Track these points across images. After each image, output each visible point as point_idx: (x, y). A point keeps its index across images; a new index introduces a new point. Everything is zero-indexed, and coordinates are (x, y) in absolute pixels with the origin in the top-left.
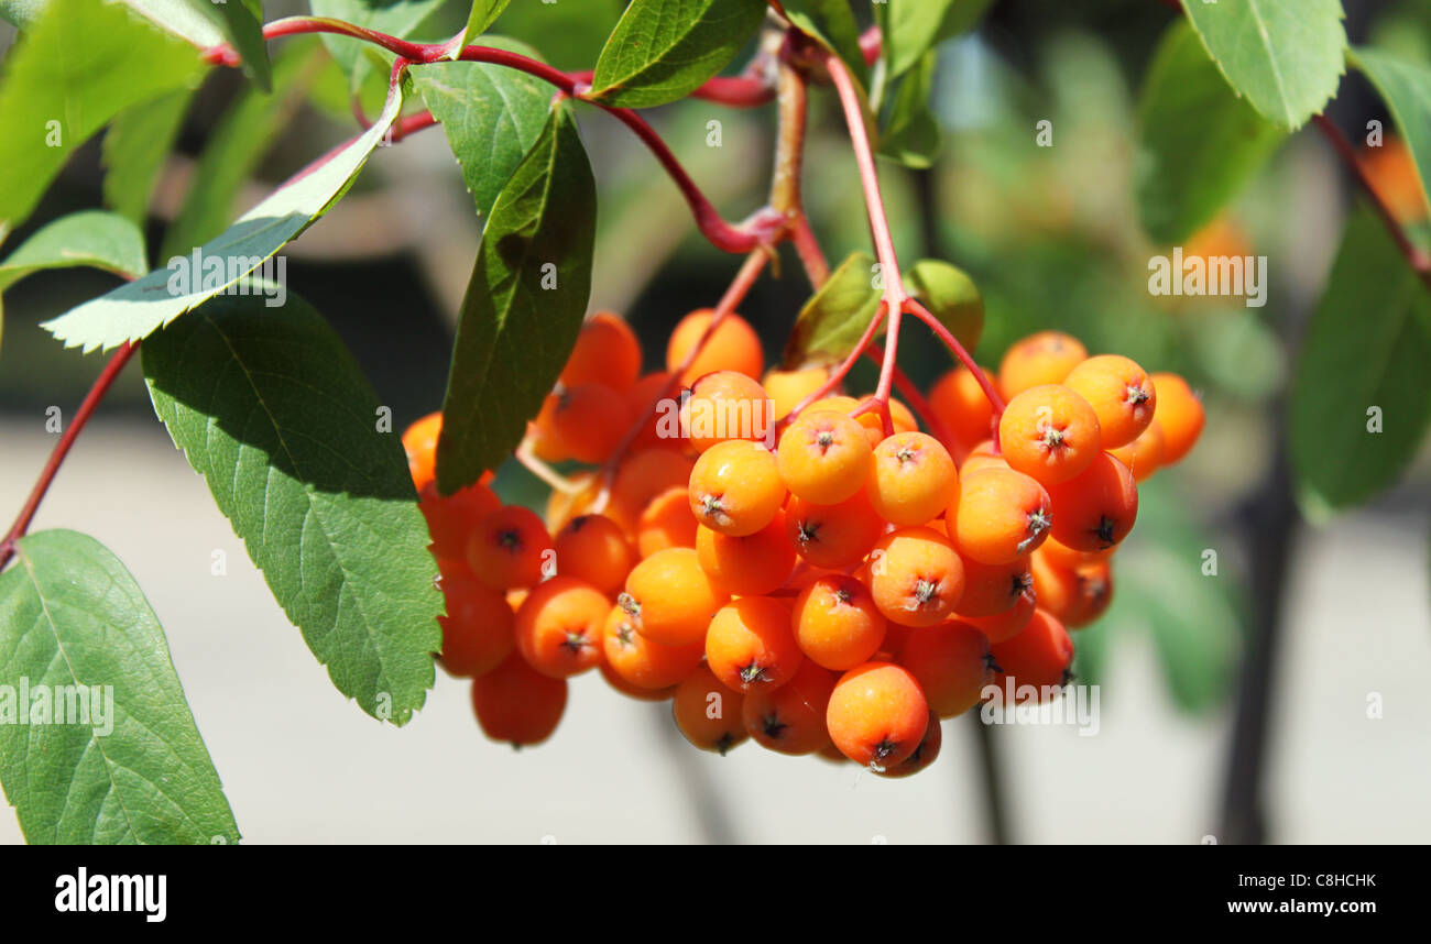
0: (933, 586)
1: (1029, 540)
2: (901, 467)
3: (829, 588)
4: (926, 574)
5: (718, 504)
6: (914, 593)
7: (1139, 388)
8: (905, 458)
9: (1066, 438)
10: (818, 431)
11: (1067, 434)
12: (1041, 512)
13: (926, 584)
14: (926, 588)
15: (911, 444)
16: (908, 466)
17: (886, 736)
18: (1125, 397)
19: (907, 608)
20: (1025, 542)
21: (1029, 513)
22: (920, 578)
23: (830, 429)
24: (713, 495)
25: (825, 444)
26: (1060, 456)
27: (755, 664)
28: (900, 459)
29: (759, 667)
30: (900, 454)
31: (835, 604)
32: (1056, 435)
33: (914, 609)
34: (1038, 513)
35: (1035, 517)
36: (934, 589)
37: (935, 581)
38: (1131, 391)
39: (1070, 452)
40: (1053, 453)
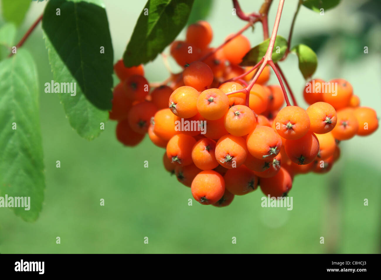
0: (231, 158)
1: (267, 156)
2: (234, 117)
3: (204, 144)
4: (230, 153)
5: (175, 106)
6: (225, 158)
7: (331, 118)
8: (237, 115)
9: (293, 128)
10: (211, 96)
11: (294, 126)
12: (276, 148)
13: (229, 156)
14: (229, 157)
15: (241, 111)
16: (236, 118)
17: (205, 196)
18: (324, 120)
19: (221, 161)
20: (266, 156)
21: (271, 147)
22: (228, 154)
23: (215, 97)
24: (174, 102)
25: (210, 102)
26: (289, 132)
27: (177, 157)
28: (235, 114)
29: (178, 158)
30: (235, 113)
31: (204, 150)
32: (290, 125)
33: (223, 163)
34: (274, 148)
35: (273, 149)
36: (232, 159)
37: (233, 157)
38: (327, 118)
39: (293, 132)
40: (287, 130)
